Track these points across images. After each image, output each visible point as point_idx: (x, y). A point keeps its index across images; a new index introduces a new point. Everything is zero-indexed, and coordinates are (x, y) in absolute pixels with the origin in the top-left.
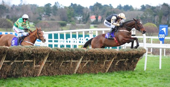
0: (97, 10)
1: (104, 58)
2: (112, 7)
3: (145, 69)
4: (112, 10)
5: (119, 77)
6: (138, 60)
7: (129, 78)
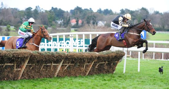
0: (77, 14)
1: (84, 61)
2: (92, 11)
3: (124, 72)
4: (92, 14)
5: (99, 80)
6: (117, 63)
7: (109, 80)
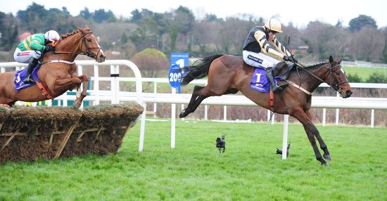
0: (33, 19)
1: (51, 127)
2: (68, 13)
3: (141, 149)
4: (69, 20)
5: (84, 168)
6: (125, 130)
7: (106, 168)
